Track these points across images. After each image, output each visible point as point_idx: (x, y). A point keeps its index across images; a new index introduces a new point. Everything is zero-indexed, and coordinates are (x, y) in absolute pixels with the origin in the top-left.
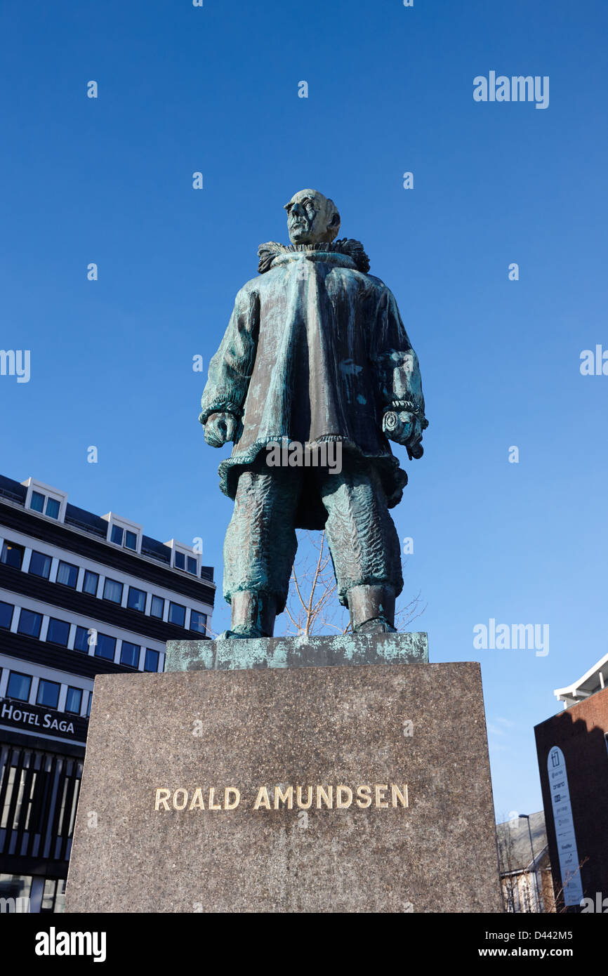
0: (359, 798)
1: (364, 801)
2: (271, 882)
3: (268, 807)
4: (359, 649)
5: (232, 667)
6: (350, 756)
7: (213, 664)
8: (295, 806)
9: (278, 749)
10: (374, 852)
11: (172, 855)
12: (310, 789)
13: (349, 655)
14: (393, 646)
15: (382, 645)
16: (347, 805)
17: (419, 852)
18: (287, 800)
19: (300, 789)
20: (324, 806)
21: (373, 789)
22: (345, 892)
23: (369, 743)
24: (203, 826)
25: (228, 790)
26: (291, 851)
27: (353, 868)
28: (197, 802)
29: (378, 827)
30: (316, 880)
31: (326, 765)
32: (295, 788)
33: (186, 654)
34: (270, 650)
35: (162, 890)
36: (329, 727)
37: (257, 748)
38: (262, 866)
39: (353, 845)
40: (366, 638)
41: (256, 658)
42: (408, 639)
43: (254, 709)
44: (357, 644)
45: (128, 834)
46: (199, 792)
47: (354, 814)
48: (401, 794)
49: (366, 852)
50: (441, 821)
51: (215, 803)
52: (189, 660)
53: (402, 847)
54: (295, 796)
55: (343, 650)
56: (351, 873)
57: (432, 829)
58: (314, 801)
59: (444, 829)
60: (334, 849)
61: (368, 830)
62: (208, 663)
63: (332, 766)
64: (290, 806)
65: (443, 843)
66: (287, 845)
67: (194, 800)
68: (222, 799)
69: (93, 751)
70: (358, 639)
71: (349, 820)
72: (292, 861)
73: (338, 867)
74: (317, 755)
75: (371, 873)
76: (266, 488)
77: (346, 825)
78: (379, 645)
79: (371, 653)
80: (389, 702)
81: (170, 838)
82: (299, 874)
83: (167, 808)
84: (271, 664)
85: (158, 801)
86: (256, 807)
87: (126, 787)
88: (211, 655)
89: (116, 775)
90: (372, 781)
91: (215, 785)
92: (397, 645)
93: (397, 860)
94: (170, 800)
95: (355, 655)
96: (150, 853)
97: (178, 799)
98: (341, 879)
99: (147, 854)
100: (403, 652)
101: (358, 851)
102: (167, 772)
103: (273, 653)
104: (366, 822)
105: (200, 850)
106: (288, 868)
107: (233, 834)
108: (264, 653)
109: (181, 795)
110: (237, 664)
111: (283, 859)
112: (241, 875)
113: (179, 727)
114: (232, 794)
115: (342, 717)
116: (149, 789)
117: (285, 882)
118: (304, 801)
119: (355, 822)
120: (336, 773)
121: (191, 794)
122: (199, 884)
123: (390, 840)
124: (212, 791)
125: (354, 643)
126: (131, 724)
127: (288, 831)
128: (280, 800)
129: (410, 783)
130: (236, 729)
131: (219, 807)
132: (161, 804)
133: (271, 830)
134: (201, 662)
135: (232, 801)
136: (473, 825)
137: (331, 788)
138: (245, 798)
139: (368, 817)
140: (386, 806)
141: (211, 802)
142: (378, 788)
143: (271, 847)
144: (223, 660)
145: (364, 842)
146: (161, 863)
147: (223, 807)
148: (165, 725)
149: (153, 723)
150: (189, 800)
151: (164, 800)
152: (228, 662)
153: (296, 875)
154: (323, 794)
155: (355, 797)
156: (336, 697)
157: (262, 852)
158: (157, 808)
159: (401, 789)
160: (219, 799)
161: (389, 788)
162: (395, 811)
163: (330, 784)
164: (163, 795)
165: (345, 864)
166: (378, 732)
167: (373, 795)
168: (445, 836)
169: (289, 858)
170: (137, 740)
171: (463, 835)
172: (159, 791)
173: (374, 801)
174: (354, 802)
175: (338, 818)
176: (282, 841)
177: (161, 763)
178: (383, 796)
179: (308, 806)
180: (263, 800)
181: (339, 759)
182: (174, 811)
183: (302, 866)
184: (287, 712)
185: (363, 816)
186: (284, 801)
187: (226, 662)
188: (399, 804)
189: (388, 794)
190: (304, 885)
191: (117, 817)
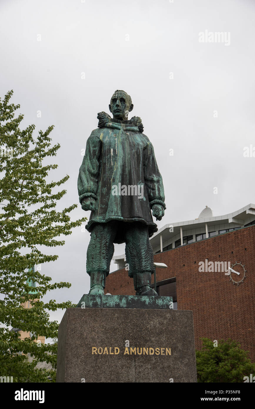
0: (156, 352)
1: (158, 353)
2: (130, 377)
3: (128, 354)
4: (150, 301)
5: (108, 305)
6: (153, 338)
7: (101, 303)
8: (137, 353)
9: (131, 335)
10: (161, 368)
11: (99, 368)
12: (141, 348)
13: (147, 303)
14: (161, 301)
15: (158, 301)
16: (153, 354)
17: (174, 368)
18: (134, 352)
19: (138, 348)
20: (146, 354)
21: (160, 349)
22: (152, 380)
23: (159, 335)
24: (108, 359)
25: (116, 348)
26: (136, 367)
27: (155, 373)
28: (106, 352)
29: (162, 361)
30: (144, 376)
31: (146, 341)
32: (137, 348)
33: (91, 300)
34: (121, 300)
35: (96, 379)
36: (147, 329)
37: (124, 335)
38: (127, 372)
39: (155, 366)
40: (152, 298)
41: (116, 302)
42: (166, 299)
43: (123, 322)
44: (150, 299)
45: (84, 362)
46: (106, 349)
47: (155, 357)
48: (169, 351)
49: (158, 368)
50: (180, 360)
51: (112, 352)
52: (92, 301)
53: (169, 367)
54: (137, 350)
55: (145, 301)
56: (154, 374)
57: (178, 362)
58: (143, 352)
59: (181, 362)
60: (149, 367)
61: (159, 362)
62: (99, 303)
63: (148, 341)
64: (135, 354)
65: (181, 366)
66: (135, 365)
67: (105, 351)
68: (114, 351)
69: (70, 334)
70: (150, 298)
71: (153, 358)
72: (137, 370)
73: (150, 372)
74: (143, 338)
75: (160, 374)
76: (108, 232)
77: (153, 360)
78: (157, 300)
79: (154, 303)
80: (165, 322)
81: (98, 362)
82: (139, 374)
83: (96, 354)
84: (121, 305)
85: (93, 351)
86: (125, 354)
87: (81, 346)
88: (100, 300)
89: (78, 342)
90: (160, 347)
91: (111, 346)
92: (163, 300)
93: (168, 371)
94: (97, 351)
95: (149, 303)
96: (92, 368)
97: (100, 351)
98: (151, 376)
99: (91, 368)
100: (165, 303)
101: (156, 368)
102: (96, 342)
103: (121, 301)
104: (158, 359)
105: (108, 367)
106: (135, 373)
107: (118, 362)
108: (119, 301)
109: (100, 349)
110: (109, 304)
111: (134, 370)
112: (121, 375)
113: (98, 327)
114: (117, 350)
115: (151, 326)
116: (90, 347)
117: (135, 377)
118: (140, 352)
119: (155, 359)
120: (149, 344)
121: (104, 349)
122: (108, 377)
123: (166, 365)
124: (110, 348)
125: (149, 299)
126: (82, 325)
127: (135, 361)
128: (132, 352)
129: (171, 348)
130: (117, 328)
131: (113, 354)
132: (94, 352)
133: (130, 361)
134: (97, 303)
135: (117, 352)
136: (189, 361)
137: (147, 348)
138: (121, 351)
139: (159, 358)
140: (164, 354)
141: (110, 352)
142: (162, 349)
143: (130, 366)
144: (105, 302)
145: (158, 365)
146: (96, 371)
147: (114, 353)
148: (94, 326)
149: (89, 325)
150: (103, 351)
151: (95, 351)
152: (106, 303)
153: (138, 375)
154: (145, 350)
155: (155, 351)
156: (149, 319)
157: (127, 367)
158: (93, 354)
159: (169, 350)
160: (113, 351)
161: (165, 349)
162: (167, 356)
163: (147, 347)
164: (95, 349)
165: (152, 371)
166: (162, 331)
167: (160, 351)
168: (181, 364)
169: (136, 369)
170: (85, 331)
171: (187, 364)
172: (93, 348)
173: (161, 353)
174: (155, 353)
175: (150, 358)
176: (133, 364)
177: (93, 339)
178: (163, 352)
179: (141, 354)
180: (127, 352)
181: (150, 339)
182: (99, 354)
183: (140, 372)
184: (133, 324)
185: (158, 357)
186: (133, 352)
187: (105, 303)
188: (168, 354)
189: (165, 351)
190: (140, 378)
191: (80, 356)
